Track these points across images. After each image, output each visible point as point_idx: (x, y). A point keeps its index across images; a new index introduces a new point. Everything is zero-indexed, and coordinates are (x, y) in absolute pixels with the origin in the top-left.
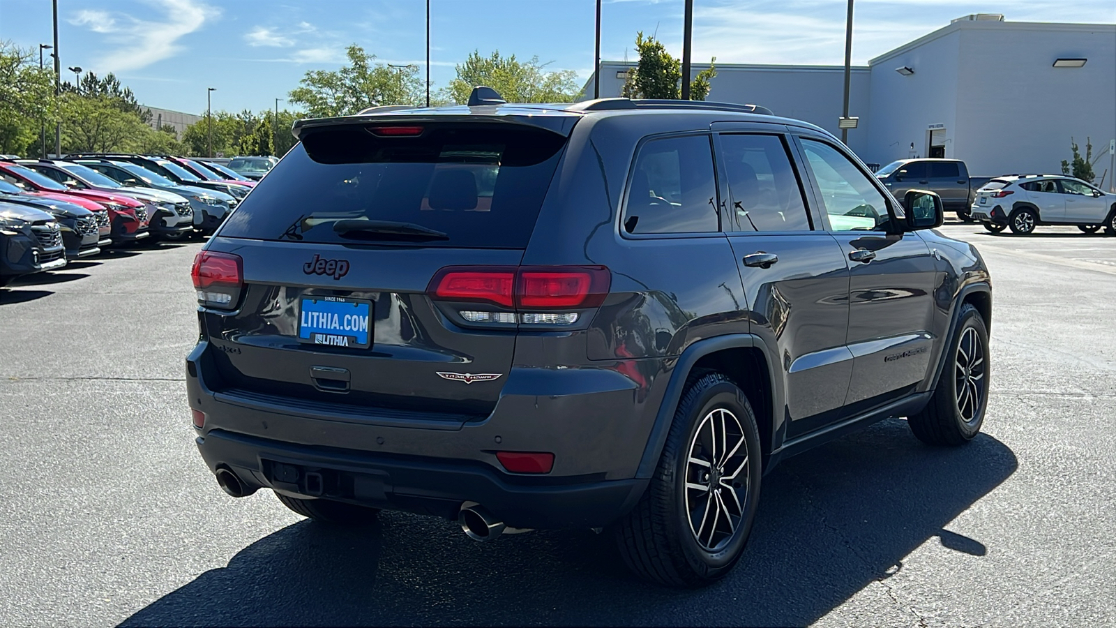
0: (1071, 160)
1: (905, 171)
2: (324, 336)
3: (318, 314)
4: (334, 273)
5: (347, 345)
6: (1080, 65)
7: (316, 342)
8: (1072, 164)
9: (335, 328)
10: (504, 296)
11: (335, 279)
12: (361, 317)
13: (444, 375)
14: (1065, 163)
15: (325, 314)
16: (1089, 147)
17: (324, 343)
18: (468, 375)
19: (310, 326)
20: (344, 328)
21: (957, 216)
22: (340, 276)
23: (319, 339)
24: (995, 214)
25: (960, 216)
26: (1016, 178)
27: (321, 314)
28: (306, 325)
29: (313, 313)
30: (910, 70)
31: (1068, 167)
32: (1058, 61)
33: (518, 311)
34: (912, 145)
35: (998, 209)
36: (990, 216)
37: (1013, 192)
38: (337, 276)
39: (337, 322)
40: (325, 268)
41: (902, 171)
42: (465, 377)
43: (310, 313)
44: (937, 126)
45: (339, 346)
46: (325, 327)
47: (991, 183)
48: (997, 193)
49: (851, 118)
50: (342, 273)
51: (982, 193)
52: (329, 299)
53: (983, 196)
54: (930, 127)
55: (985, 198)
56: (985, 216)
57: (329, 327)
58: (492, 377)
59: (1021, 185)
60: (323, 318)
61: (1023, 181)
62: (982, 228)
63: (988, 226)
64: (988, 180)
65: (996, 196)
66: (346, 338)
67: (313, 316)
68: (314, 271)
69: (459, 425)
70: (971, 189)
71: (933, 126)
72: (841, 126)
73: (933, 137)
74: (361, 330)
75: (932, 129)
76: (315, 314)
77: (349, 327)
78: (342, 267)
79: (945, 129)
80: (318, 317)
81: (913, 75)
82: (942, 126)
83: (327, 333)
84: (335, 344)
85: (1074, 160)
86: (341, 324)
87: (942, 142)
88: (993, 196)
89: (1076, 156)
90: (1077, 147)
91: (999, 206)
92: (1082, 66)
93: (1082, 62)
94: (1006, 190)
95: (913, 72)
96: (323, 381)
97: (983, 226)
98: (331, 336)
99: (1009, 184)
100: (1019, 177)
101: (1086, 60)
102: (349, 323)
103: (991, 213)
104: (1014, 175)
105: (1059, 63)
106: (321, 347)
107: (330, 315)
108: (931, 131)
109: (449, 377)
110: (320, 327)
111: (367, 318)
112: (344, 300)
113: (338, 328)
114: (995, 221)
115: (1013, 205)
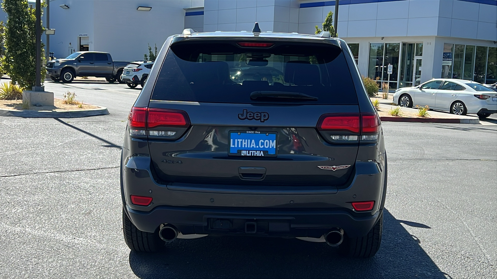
0: (148, 54)
1: (83, 57)
2: (247, 151)
3: (241, 140)
4: (260, 119)
5: (263, 155)
6: (149, 10)
7: (242, 155)
8: (149, 56)
9: (253, 147)
10: (353, 127)
11: (261, 122)
12: (271, 141)
13: (322, 167)
14: (146, 56)
15: (246, 140)
16: (156, 49)
17: (248, 155)
18: (334, 167)
19: (236, 146)
20: (259, 146)
21: (106, 80)
22: (264, 120)
23: (244, 153)
24: (135, 79)
25: (107, 80)
26: (142, 62)
27: (244, 140)
28: (234, 146)
29: (238, 140)
30: (67, 6)
31: (147, 57)
32: (140, 7)
33: (360, 135)
34: (70, 44)
35: (136, 77)
36: (132, 80)
37: (142, 69)
38: (262, 120)
39: (254, 144)
40: (254, 116)
41: (81, 57)
42: (333, 167)
43: (236, 140)
44: (84, 35)
45: (258, 156)
46: (246, 147)
47: (130, 65)
48: (135, 69)
49: (51, 29)
50: (265, 118)
51: (127, 69)
52: (250, 132)
53: (128, 71)
54: (80, 35)
55: (129, 72)
56: (129, 80)
57: (249, 147)
58: (346, 167)
59: (145, 66)
60: (245, 142)
61: (146, 64)
62: (126, 86)
63: (129, 85)
64: (129, 63)
65: (135, 71)
66: (262, 152)
67: (238, 142)
68: (246, 118)
69: (335, 191)
70: (114, 67)
71: (82, 35)
72: (46, 33)
73: (81, 40)
74: (271, 147)
75: (81, 36)
76: (240, 140)
77: (263, 146)
78: (265, 115)
79: (88, 37)
80: (242, 142)
81: (69, 9)
82: (87, 35)
83: (249, 150)
84: (255, 155)
85: (150, 54)
86: (257, 144)
87: (87, 43)
88: (133, 71)
89: (150, 52)
90: (151, 48)
91: (136, 76)
92: (150, 11)
93: (150, 8)
94: (138, 68)
95: (69, 8)
96: (244, 175)
97: (127, 85)
98: (252, 151)
99: (140, 65)
100: (144, 62)
101: (151, 8)
102: (262, 144)
103: (133, 79)
104: (141, 61)
105: (140, 8)
106: (246, 157)
107: (249, 140)
108: (80, 37)
109: (324, 168)
110: (243, 146)
111: (275, 141)
112: (259, 133)
113: (255, 147)
114: (133, 83)
115: (143, 75)
